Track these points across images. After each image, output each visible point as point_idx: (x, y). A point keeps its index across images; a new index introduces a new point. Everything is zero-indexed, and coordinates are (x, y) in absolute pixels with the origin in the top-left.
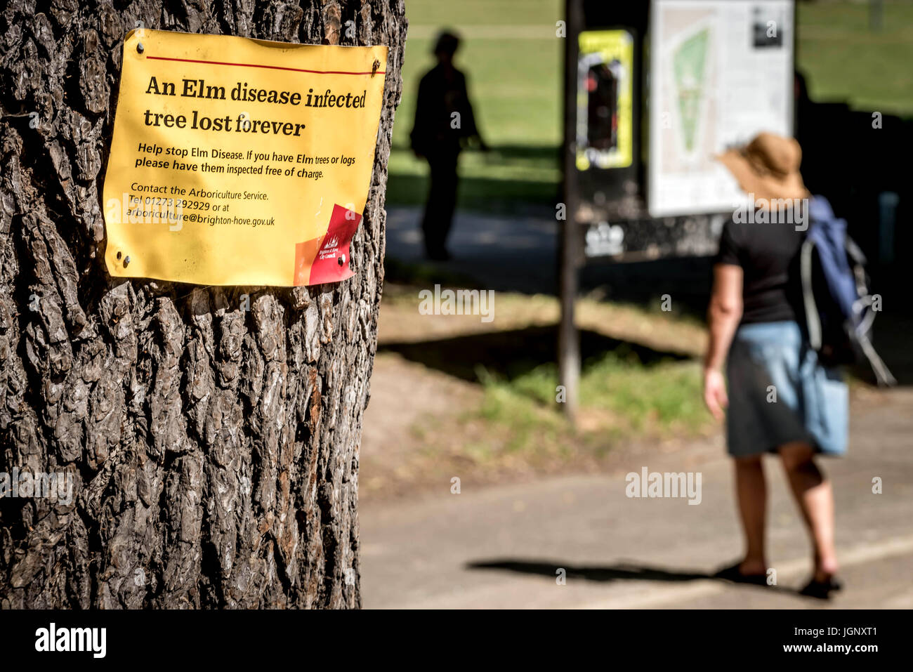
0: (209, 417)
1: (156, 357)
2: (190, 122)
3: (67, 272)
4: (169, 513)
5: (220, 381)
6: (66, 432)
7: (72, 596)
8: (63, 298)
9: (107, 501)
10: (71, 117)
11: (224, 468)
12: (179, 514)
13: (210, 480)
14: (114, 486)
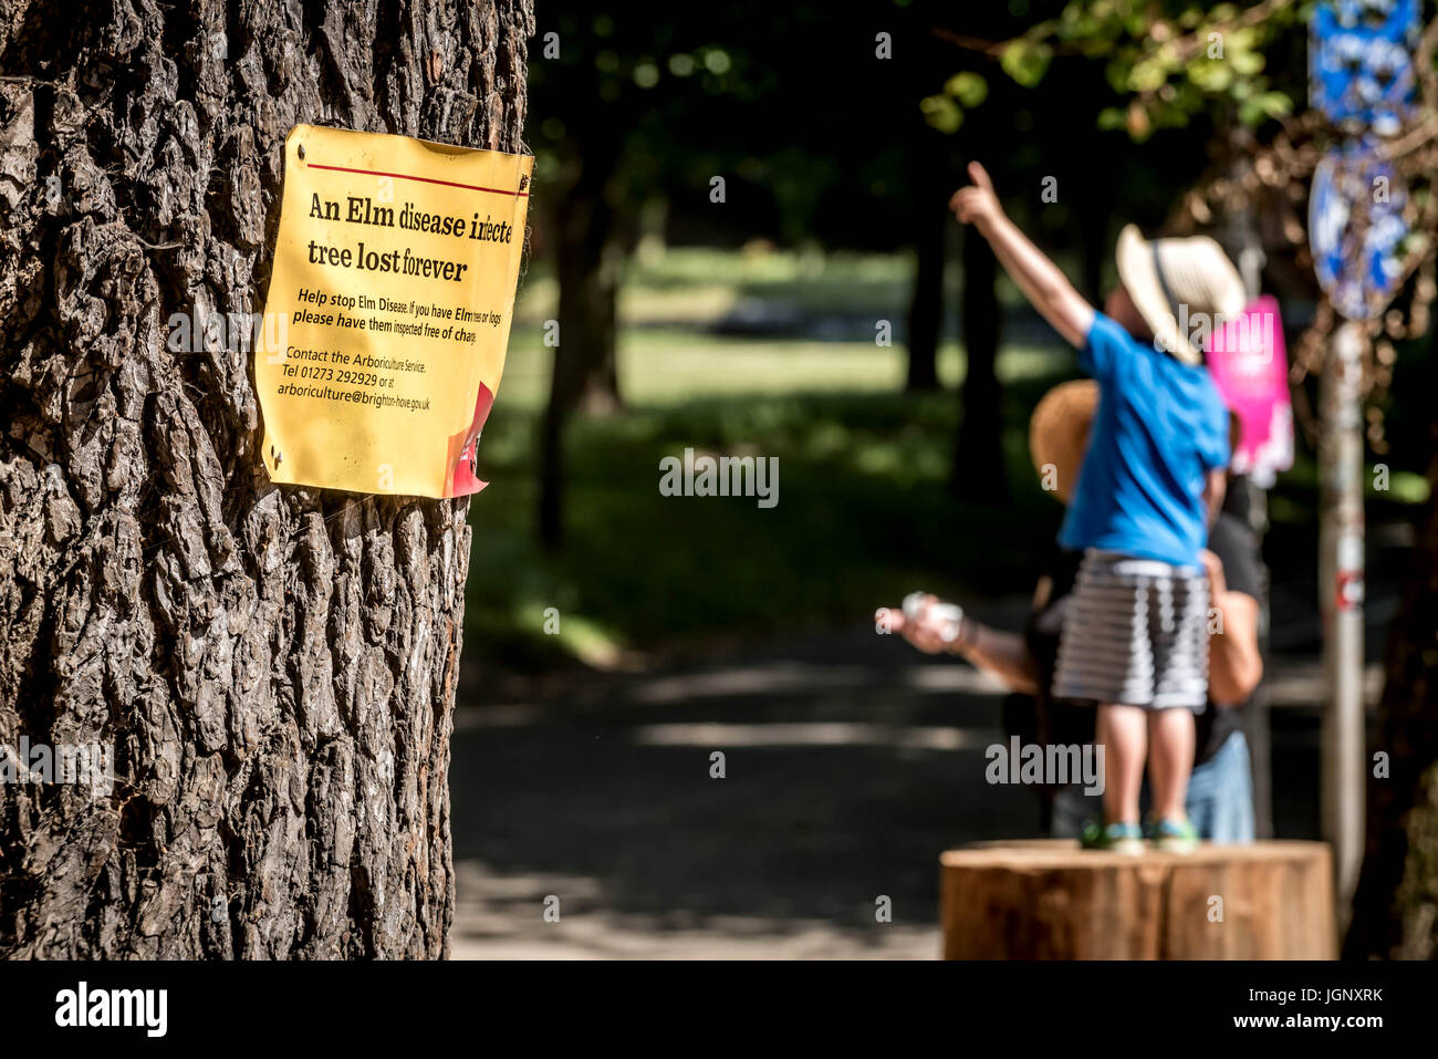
0: (359, 685)
1: (302, 599)
2: (355, 260)
3: (211, 475)
4: (318, 825)
5: (371, 634)
6: (208, 707)
7: (211, 947)
8: (205, 514)
9: (251, 807)
10: (222, 251)
11: (375, 759)
12: (332, 825)
13: (359, 777)
14: (262, 785)
